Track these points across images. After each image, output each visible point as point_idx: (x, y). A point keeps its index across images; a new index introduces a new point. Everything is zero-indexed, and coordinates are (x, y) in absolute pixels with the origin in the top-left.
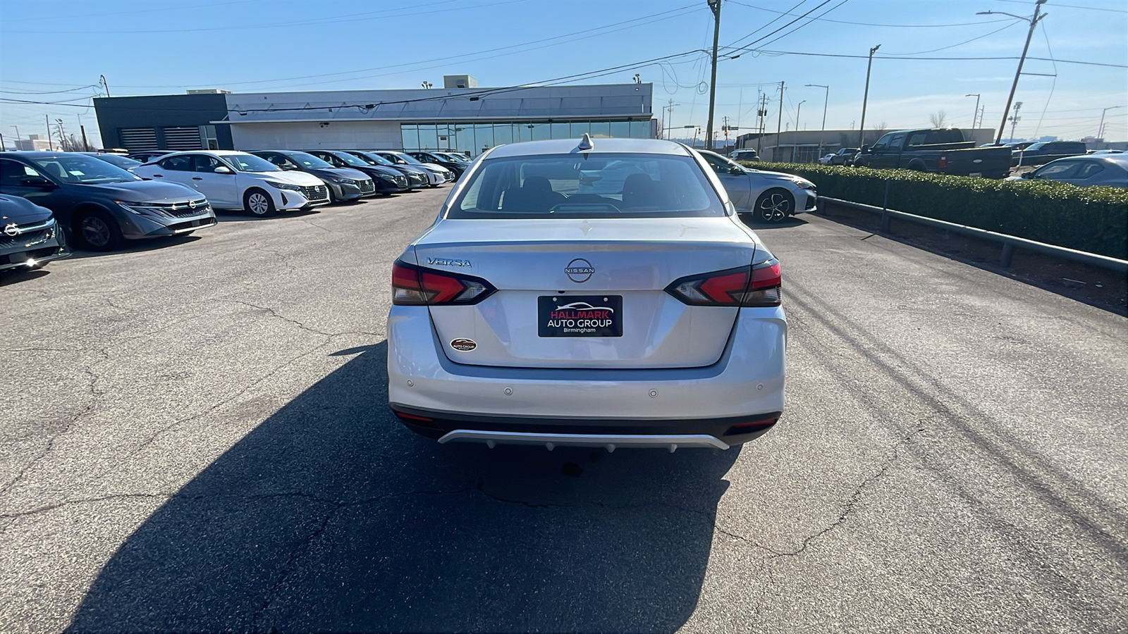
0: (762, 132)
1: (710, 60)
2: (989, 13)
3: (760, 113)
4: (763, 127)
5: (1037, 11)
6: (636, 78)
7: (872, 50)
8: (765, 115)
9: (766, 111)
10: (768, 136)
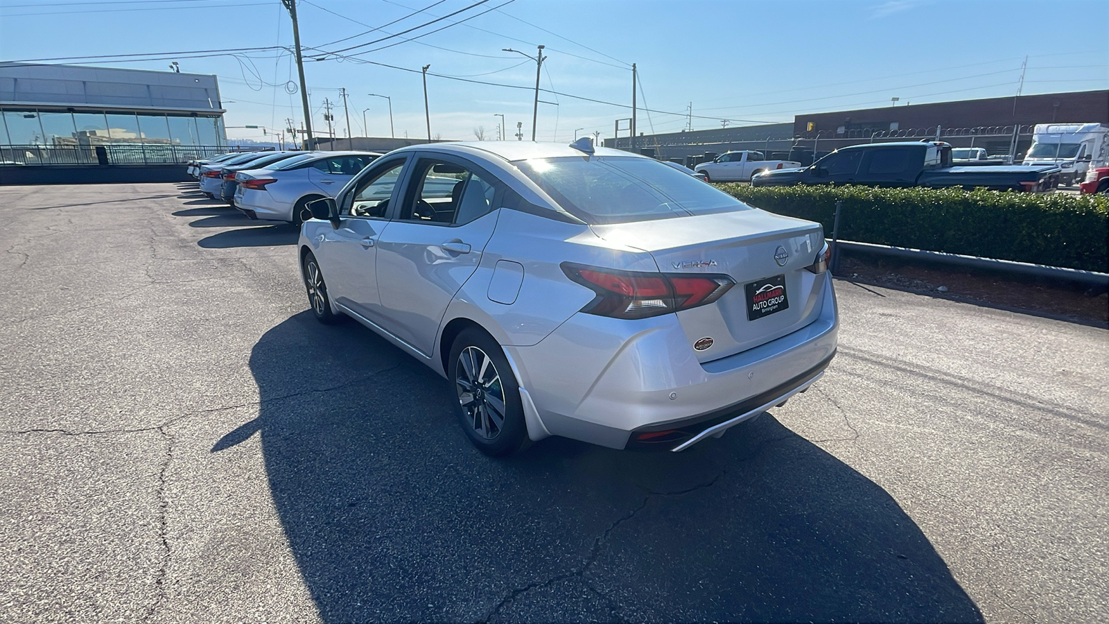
0: (333, 136)
1: (294, 59)
2: (510, 50)
3: (327, 118)
4: (333, 132)
5: (540, 53)
6: (174, 66)
7: (424, 68)
8: (332, 120)
9: (332, 116)
10: (339, 141)
